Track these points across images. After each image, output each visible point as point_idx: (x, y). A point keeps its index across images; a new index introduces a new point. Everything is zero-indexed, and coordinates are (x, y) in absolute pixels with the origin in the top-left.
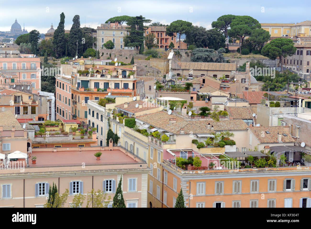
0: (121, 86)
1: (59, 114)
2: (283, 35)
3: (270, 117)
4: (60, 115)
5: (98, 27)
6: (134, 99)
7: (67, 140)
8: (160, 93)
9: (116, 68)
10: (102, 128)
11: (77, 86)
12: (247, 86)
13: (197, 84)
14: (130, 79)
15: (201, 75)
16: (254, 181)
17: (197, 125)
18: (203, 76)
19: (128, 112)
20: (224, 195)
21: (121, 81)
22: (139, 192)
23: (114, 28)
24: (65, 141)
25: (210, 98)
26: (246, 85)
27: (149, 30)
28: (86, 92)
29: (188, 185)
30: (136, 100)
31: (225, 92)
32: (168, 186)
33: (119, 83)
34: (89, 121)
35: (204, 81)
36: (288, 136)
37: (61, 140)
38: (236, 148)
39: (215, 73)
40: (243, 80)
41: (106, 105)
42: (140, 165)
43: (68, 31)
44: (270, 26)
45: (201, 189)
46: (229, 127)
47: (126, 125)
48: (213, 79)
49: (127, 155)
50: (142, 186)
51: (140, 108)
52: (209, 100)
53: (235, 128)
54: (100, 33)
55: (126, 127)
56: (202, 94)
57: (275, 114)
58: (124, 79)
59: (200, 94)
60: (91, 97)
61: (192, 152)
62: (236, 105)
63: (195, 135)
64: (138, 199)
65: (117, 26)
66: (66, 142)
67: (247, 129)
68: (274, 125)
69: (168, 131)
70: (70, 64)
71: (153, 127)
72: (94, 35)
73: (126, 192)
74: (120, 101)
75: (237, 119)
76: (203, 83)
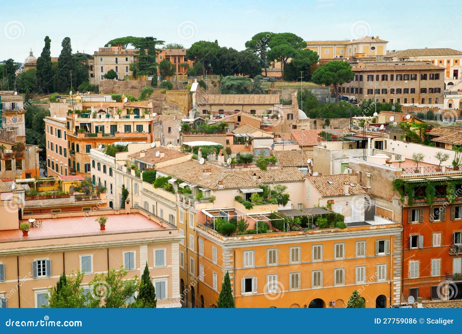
0: (134, 129)
1: (51, 169)
2: (337, 57)
3: (331, 162)
4: (53, 170)
5: (96, 52)
6: (153, 145)
7: (67, 203)
8: (186, 136)
9: (125, 105)
10: (111, 185)
11: (75, 131)
12: (294, 124)
13: (231, 123)
14: (144, 119)
15: (235, 111)
16: (317, 246)
17: (240, 176)
18: (237, 112)
19: (146, 163)
20: (279, 266)
21: (134, 122)
22: (168, 266)
23: (116, 53)
24: (65, 204)
25: (251, 140)
26: (294, 122)
27: (162, 55)
28: (87, 138)
29: (232, 255)
30: (155, 147)
31: (267, 132)
32: (205, 257)
33: (130, 125)
34: (94, 176)
35: (239, 119)
36: (357, 186)
37: (60, 203)
38: (292, 204)
39: (253, 108)
40: (290, 116)
41: (117, 155)
42: (168, 232)
43: (55, 58)
44: (319, 45)
45: (249, 259)
46: (280, 177)
47: (144, 180)
48: (251, 116)
49: (150, 219)
50: (173, 258)
51: (161, 157)
52: (250, 143)
53: (289, 179)
54: (97, 59)
55: (144, 183)
56: (240, 136)
57: (338, 159)
58: (136, 120)
59: (238, 135)
60: (94, 144)
61: (235, 212)
62: (283, 149)
63: (237, 190)
64: (168, 276)
65: (120, 50)
66: (67, 205)
67: (304, 179)
68: (336, 173)
69: (201, 186)
70: (63, 103)
71: (182, 182)
72: (90, 63)
73: (152, 268)
74: (134, 148)
75: (288, 167)
76: (238, 121)
